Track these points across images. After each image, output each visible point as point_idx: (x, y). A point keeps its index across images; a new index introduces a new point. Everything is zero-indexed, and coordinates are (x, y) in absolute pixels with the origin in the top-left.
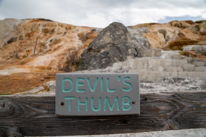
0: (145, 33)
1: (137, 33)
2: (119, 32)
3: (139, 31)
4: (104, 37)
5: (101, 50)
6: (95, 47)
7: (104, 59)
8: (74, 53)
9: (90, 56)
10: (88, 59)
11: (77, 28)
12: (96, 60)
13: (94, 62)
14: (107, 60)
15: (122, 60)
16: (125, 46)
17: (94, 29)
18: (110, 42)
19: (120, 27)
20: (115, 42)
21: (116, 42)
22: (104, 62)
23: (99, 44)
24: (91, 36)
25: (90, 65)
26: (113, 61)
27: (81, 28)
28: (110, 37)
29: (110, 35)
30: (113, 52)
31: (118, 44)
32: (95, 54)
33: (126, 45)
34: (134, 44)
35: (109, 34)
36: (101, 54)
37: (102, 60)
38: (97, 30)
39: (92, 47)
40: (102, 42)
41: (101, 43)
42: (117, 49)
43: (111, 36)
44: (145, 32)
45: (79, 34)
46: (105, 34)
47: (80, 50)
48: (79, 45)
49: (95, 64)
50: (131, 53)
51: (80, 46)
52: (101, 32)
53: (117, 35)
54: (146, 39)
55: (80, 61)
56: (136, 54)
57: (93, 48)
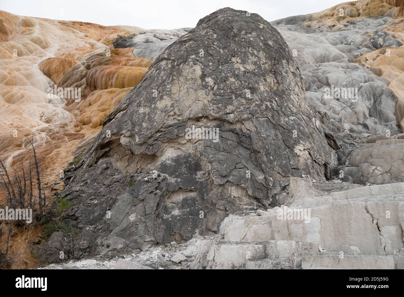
0: (375, 53)
1: (335, 51)
2: (243, 62)
3: (344, 41)
4: (175, 89)
5: (162, 152)
6: (132, 136)
7: (179, 197)
8: (26, 164)
9: (107, 182)
10: (97, 195)
11: (37, 32)
12: (136, 200)
13: (128, 214)
14: (194, 200)
15: (267, 198)
16: (276, 126)
17: (122, 34)
18: (205, 108)
19: (252, 36)
20: (230, 108)
21: (233, 112)
22: (176, 212)
23: (150, 120)
24: (110, 75)
25: (108, 230)
26: (220, 204)
27: (58, 31)
28: (205, 86)
29: (203, 77)
30: (219, 162)
31: (241, 121)
32: (132, 169)
33: (283, 120)
34: (323, 110)
35: (198, 70)
36: (164, 168)
37: (168, 203)
38: (139, 39)
39: (117, 134)
40: (165, 111)
41: (158, 117)
42: (240, 143)
43: (210, 81)
44: (376, 46)
45: (50, 61)
46: (180, 73)
47: (57, 147)
48: (48, 121)
49: (135, 224)
50: (310, 161)
51: (54, 126)
52: (160, 60)
53: (236, 76)
54: (378, 83)
55: (59, 207)
56: (333, 162)
57: (124, 140)
